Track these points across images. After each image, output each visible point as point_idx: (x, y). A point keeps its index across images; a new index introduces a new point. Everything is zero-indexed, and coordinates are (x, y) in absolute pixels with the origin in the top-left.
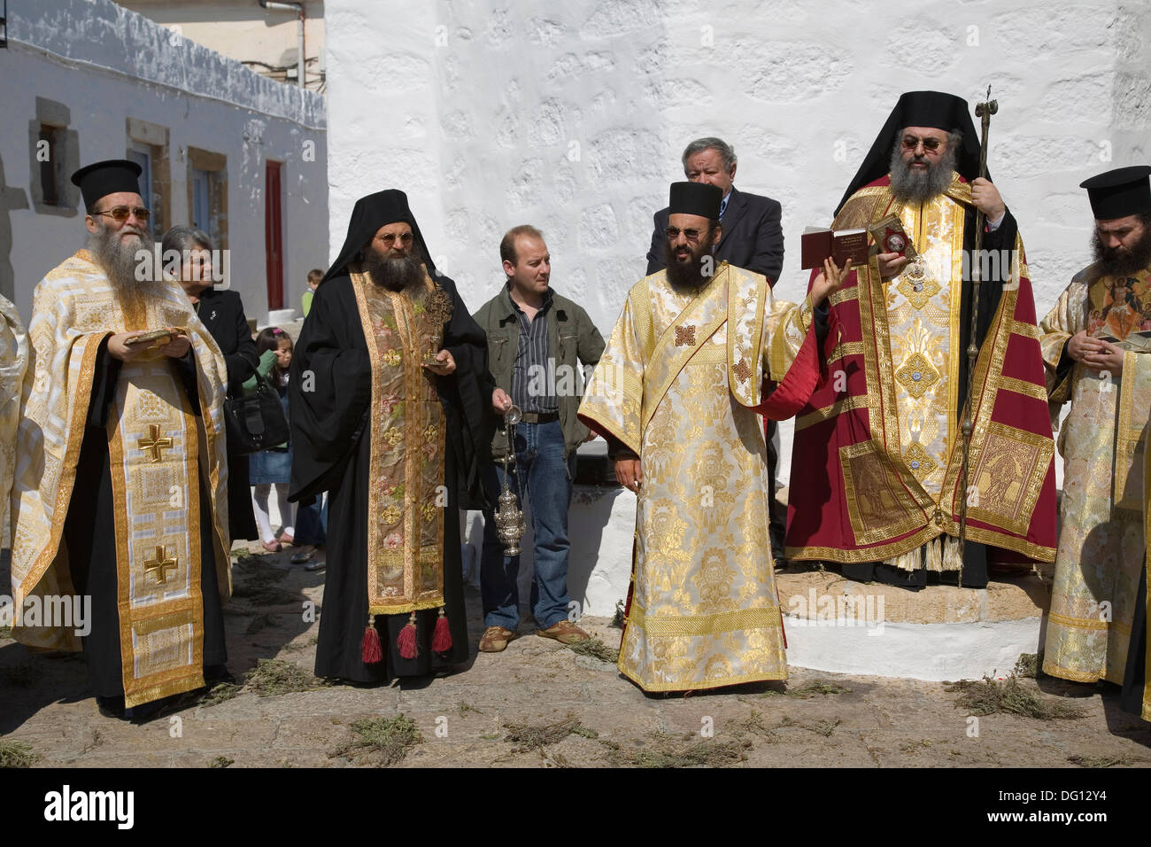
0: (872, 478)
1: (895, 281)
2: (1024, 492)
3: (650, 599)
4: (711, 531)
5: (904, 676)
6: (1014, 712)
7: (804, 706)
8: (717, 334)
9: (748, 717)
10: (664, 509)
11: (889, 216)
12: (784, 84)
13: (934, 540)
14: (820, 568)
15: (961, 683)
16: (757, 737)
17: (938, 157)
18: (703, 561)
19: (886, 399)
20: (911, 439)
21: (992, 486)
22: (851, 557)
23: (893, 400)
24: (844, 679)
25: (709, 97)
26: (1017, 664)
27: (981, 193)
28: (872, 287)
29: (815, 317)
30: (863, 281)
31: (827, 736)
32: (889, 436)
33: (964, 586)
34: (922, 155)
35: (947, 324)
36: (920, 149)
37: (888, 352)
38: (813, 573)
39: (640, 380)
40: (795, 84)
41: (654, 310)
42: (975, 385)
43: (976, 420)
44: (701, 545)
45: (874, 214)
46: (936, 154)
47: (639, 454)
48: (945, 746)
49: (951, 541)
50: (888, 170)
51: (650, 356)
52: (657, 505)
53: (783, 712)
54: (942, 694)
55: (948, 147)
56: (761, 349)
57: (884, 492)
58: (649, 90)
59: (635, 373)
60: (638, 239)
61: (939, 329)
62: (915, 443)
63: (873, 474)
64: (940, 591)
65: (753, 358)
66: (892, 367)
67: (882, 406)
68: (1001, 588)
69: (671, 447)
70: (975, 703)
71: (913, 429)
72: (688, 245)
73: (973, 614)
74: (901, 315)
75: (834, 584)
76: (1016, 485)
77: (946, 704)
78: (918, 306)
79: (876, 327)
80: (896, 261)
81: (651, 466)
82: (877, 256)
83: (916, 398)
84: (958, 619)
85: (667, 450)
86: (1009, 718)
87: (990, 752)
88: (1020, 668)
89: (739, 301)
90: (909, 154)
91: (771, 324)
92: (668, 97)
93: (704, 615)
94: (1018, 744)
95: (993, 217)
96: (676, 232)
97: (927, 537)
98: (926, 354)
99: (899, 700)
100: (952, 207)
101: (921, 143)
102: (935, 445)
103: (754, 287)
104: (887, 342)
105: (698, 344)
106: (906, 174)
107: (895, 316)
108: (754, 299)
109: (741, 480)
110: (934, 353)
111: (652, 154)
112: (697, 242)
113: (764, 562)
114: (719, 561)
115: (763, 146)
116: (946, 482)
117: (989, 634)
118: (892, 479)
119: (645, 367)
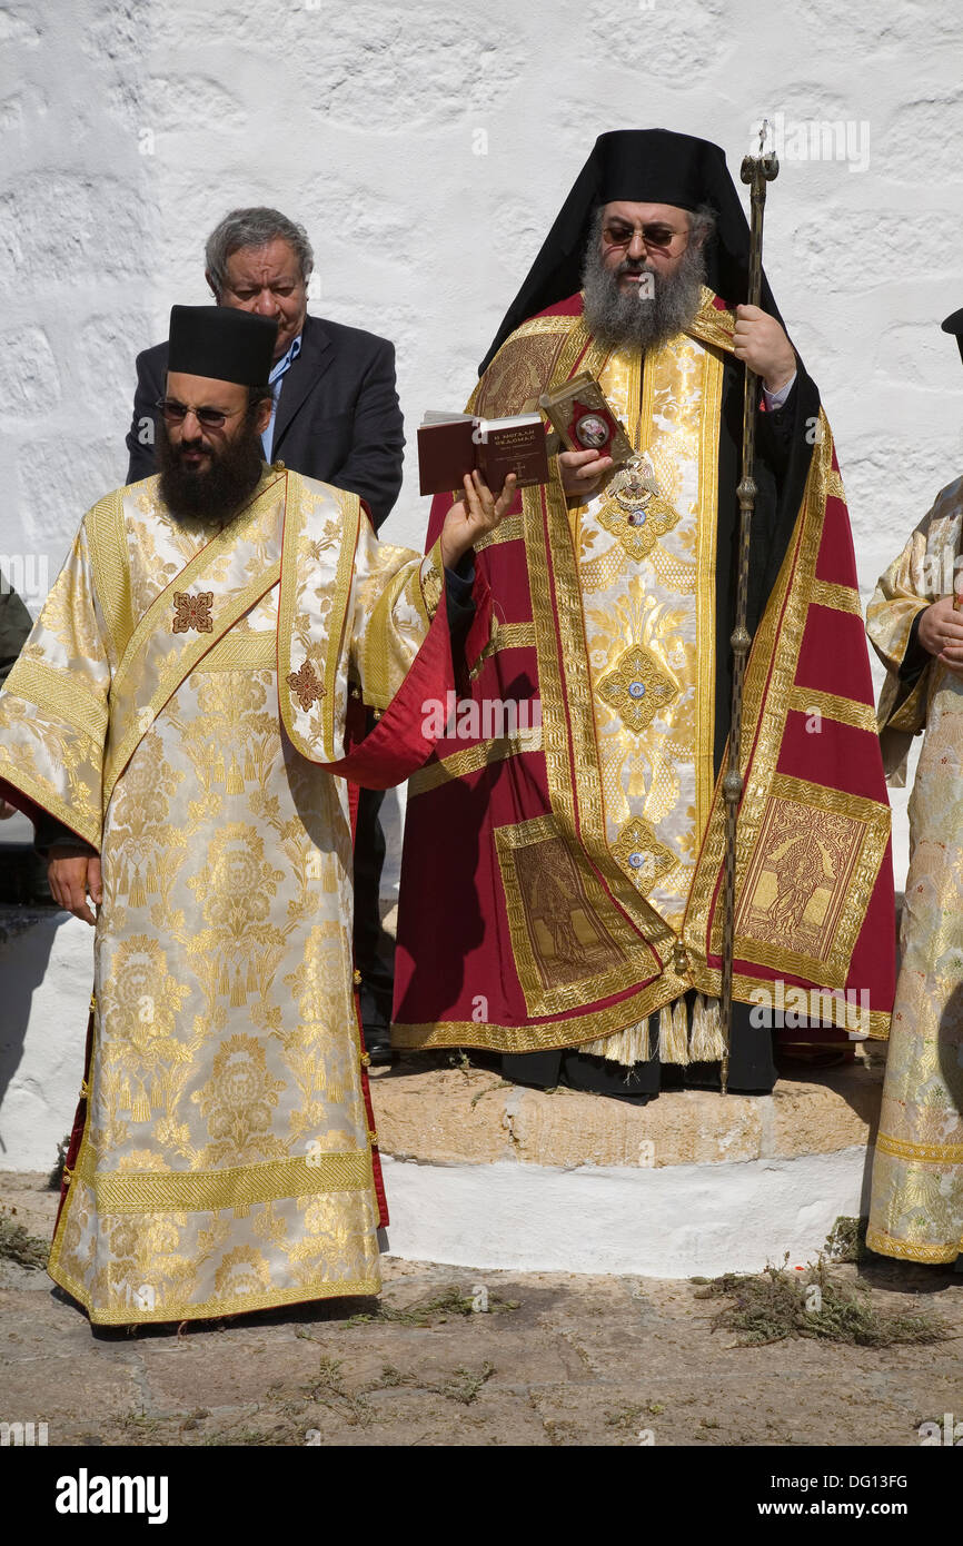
0: (556, 886)
1: (595, 505)
2: (838, 908)
3: (108, 1136)
4: (237, 1002)
5: (619, 1272)
6: (821, 1334)
7: (426, 1343)
8: (258, 610)
9: (315, 1370)
10: (140, 958)
11: (578, 378)
12: (388, 93)
13: (673, 1004)
14: (461, 1062)
15: (726, 1281)
16: (331, 1414)
17: (672, 262)
18: (219, 1062)
19: (578, 734)
20: (628, 812)
21: (780, 898)
22: (519, 1041)
23: (591, 735)
24: (506, 1281)
25: (241, 115)
26: (830, 1238)
27: (753, 334)
28: (549, 517)
29: (449, 587)
30: (533, 504)
31: (467, 1403)
32: (585, 804)
33: (731, 1091)
34: (643, 258)
35: (693, 587)
36: (637, 245)
37: (583, 645)
38: (447, 1072)
39: (103, 695)
40: (411, 95)
41: (132, 558)
42: (748, 705)
43: (748, 771)
44: (213, 1028)
45: (552, 371)
46: (667, 255)
47: (96, 845)
48: (688, 1411)
49: (705, 1006)
50: (580, 286)
51: (122, 650)
52: (128, 948)
53: (385, 1358)
54: (690, 1304)
55: (691, 240)
56: (346, 641)
57: (579, 915)
58: (116, 95)
59: (92, 681)
60: (101, 402)
61: (677, 597)
62: (637, 821)
63: (557, 879)
64: (687, 1103)
65: (328, 661)
66: (588, 674)
67: (571, 748)
68: (800, 1093)
69: (161, 833)
70: (750, 1320)
71: (632, 792)
72: (205, 439)
73: (749, 1145)
74: (605, 569)
75: (487, 1095)
76: (824, 893)
77: (697, 1324)
78: (638, 553)
79: (558, 594)
80: (594, 466)
81: (118, 869)
82: (558, 457)
83: (637, 732)
84: (720, 1156)
85: (151, 840)
86: (812, 1346)
87: (773, 1419)
88: (835, 1246)
89: (304, 546)
90: (618, 256)
91: (368, 592)
92: (156, 109)
93: (217, 1170)
94: (826, 1401)
95: (773, 381)
96: (179, 410)
97: (660, 998)
98: (654, 646)
99: (609, 1319)
100: (701, 359)
101: (638, 233)
102: (673, 821)
103: (334, 517)
104: (578, 623)
105: (218, 630)
106: (613, 296)
107: (595, 574)
108: (335, 542)
109: (298, 901)
110: (668, 644)
111: (124, 228)
112: (222, 435)
113: (341, 1063)
114: (251, 1060)
115: (349, 220)
116: (695, 892)
117: (777, 1182)
118: (592, 888)
119: (114, 672)
